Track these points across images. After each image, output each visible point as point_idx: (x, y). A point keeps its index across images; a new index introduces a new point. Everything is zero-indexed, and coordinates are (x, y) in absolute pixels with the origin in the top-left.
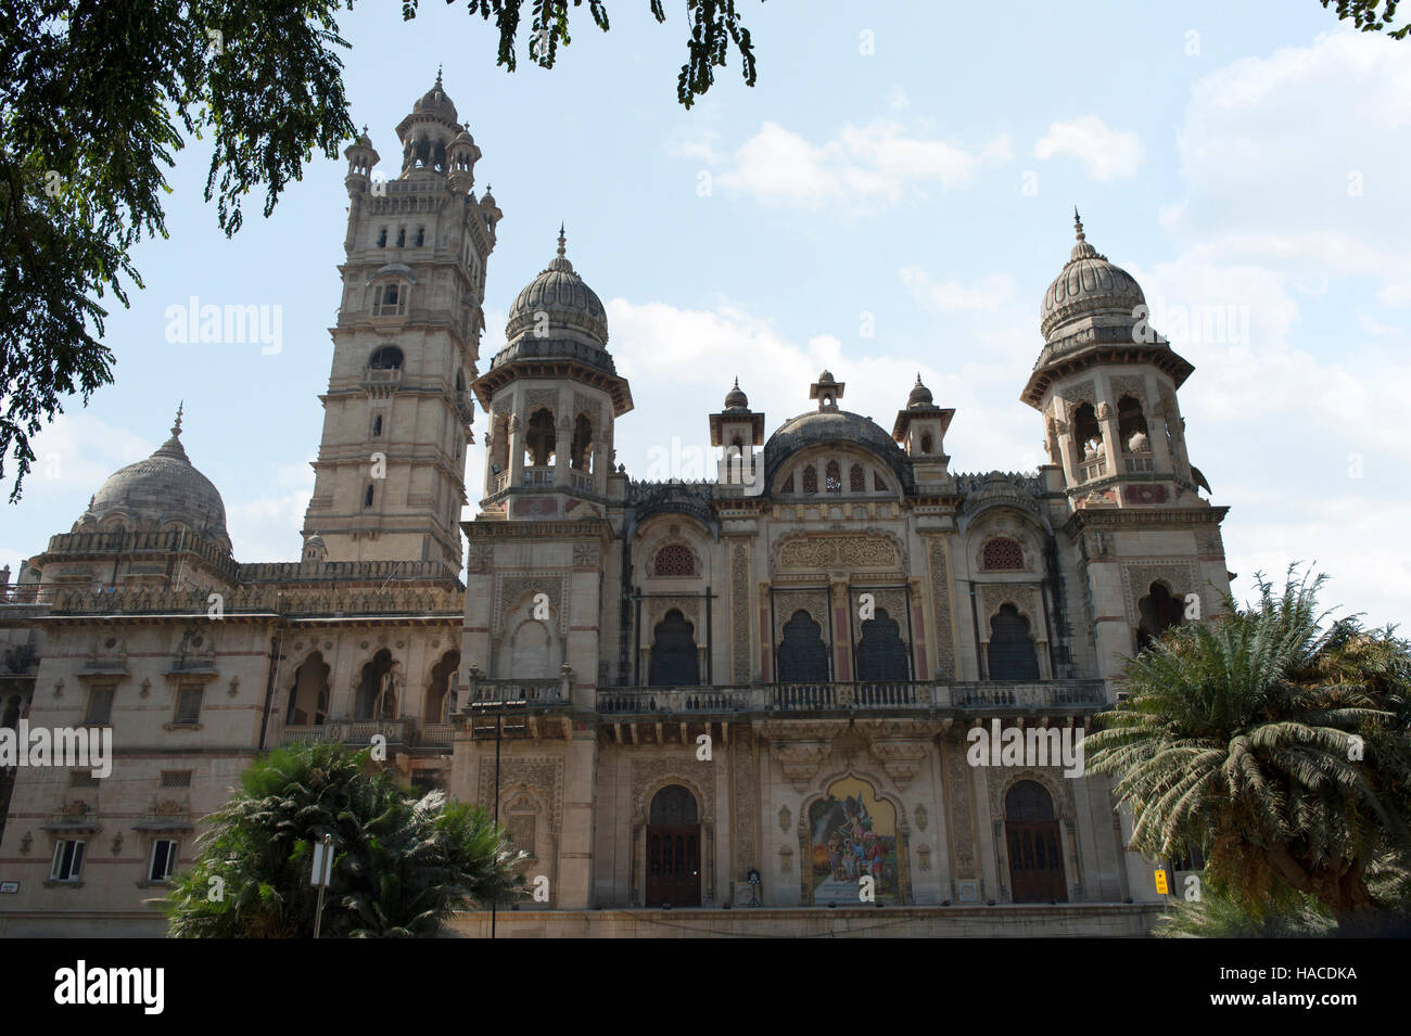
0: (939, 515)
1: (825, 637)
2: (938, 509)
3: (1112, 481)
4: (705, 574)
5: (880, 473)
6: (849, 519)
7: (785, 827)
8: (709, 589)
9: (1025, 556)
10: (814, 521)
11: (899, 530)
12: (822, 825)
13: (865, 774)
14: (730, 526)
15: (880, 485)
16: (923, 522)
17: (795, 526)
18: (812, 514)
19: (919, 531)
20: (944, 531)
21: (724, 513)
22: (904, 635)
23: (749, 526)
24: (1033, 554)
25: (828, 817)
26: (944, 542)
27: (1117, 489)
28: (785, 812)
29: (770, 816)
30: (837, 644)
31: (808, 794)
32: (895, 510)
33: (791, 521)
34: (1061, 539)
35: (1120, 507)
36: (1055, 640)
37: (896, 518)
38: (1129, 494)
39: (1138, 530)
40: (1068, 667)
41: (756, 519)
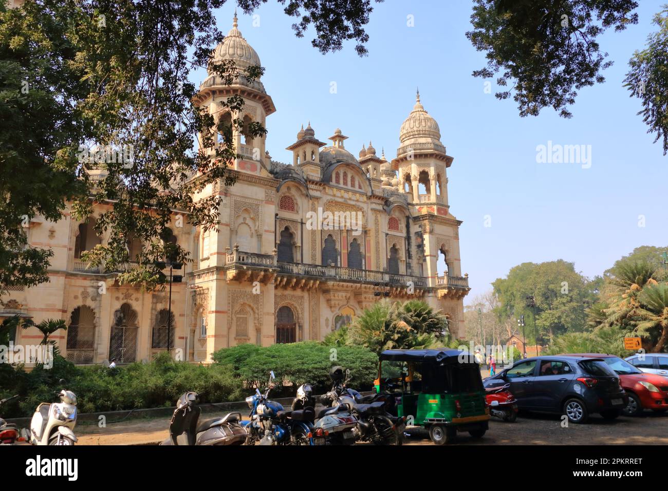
0: (379, 204)
1: (338, 247)
2: (380, 201)
3: (434, 204)
4: (300, 212)
5: (360, 182)
6: (350, 199)
7: (327, 326)
8: (302, 219)
9: (400, 226)
10: (338, 197)
11: (365, 206)
12: (338, 325)
13: (353, 306)
14: (312, 193)
15: (360, 187)
16: (374, 206)
17: (332, 197)
18: (338, 194)
19: (372, 209)
20: (379, 211)
21: (311, 186)
22: (362, 250)
23: (317, 194)
24: (403, 225)
25: (340, 322)
26: (379, 216)
27: (435, 207)
28: (327, 320)
29: (323, 321)
30: (343, 251)
31: (335, 313)
32: (365, 198)
33: (330, 195)
34: (411, 221)
35: (436, 214)
36: (408, 260)
37: (365, 202)
38: (439, 210)
39: (440, 224)
40: (410, 271)
41: (320, 191)
